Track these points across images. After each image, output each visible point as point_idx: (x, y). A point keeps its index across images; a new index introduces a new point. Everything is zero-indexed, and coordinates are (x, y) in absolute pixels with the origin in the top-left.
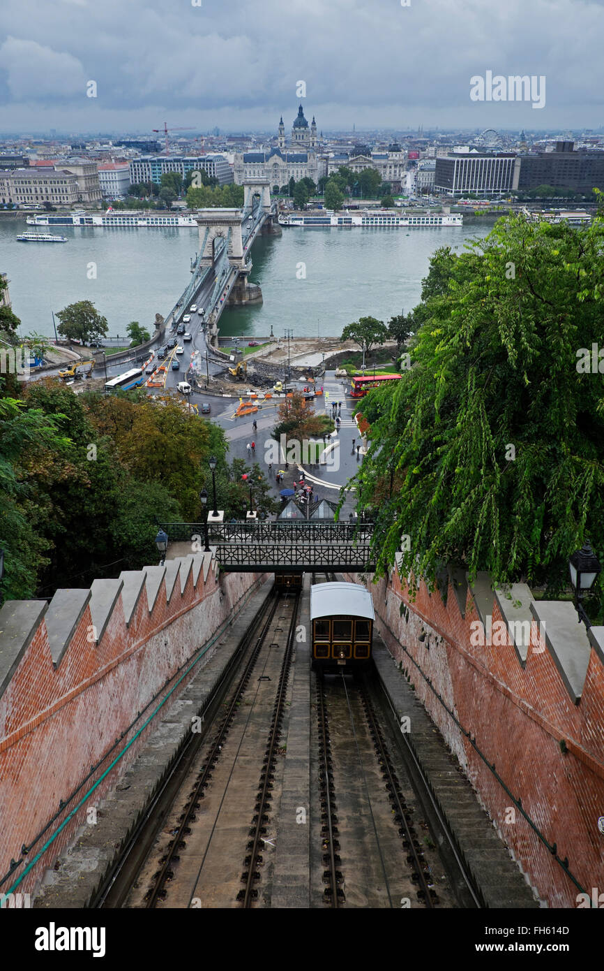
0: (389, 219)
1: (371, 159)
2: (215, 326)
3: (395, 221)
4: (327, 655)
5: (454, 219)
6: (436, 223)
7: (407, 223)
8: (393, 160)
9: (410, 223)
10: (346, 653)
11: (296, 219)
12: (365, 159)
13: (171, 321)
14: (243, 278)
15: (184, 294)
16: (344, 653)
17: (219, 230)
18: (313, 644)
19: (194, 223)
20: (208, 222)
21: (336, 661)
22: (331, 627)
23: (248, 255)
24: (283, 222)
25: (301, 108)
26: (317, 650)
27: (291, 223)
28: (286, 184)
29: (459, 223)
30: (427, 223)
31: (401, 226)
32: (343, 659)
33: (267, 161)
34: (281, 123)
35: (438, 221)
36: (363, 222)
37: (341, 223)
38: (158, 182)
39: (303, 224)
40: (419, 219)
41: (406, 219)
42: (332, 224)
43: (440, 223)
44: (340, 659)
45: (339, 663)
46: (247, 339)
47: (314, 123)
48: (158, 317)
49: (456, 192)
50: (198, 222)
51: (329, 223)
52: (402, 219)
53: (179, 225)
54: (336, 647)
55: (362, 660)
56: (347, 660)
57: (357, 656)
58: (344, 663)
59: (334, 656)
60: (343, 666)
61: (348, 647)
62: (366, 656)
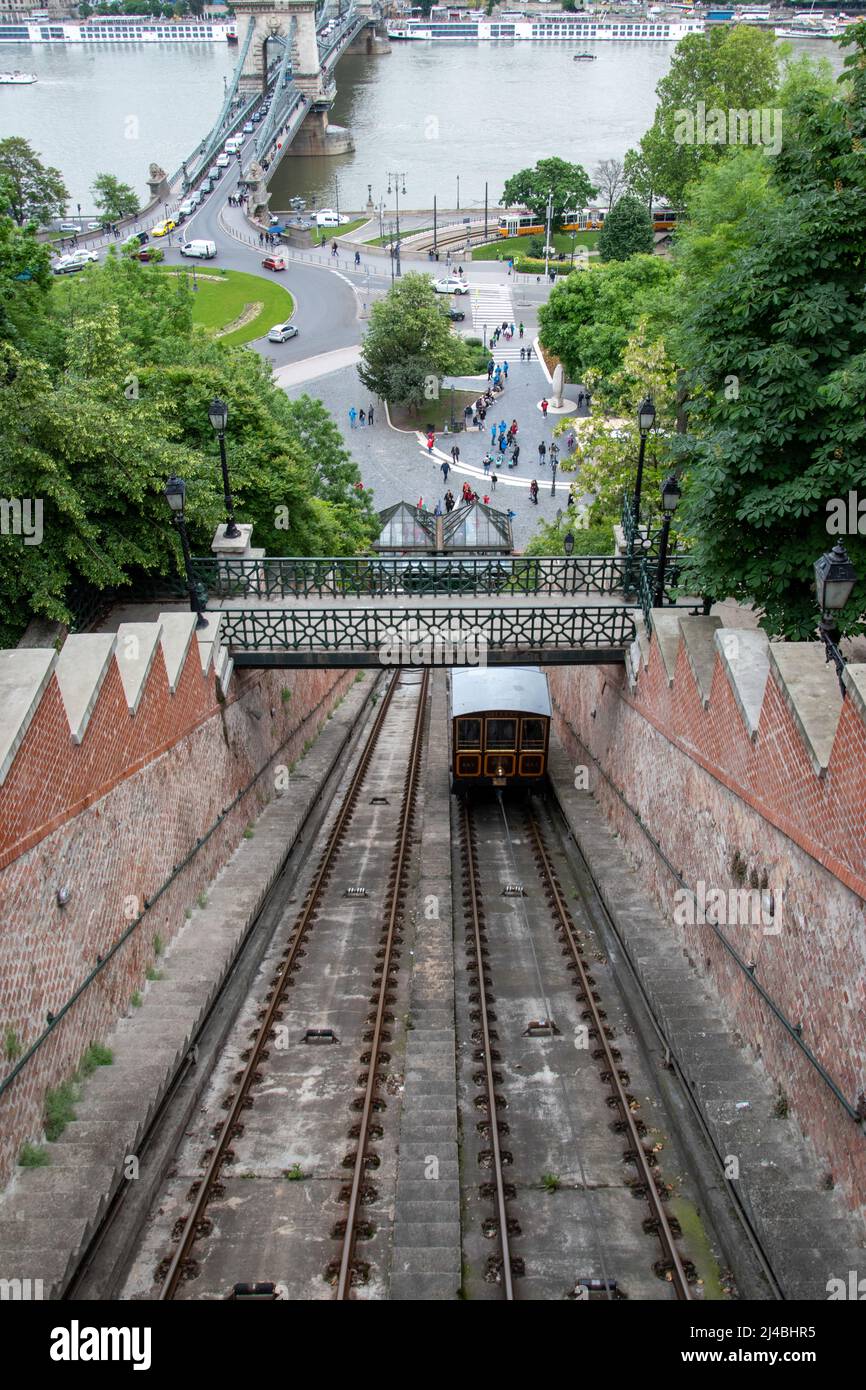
2: (263, 187)
4: (476, 772)
10: (507, 769)
13: (182, 180)
14: (320, 114)
16: (503, 767)
17: (274, 22)
18: (455, 755)
20: (253, 6)
21: (490, 780)
22: (483, 729)
23: (329, 74)
26: (461, 765)
32: (502, 777)
42: (480, 36)
44: (498, 777)
45: (495, 783)
48: (156, 172)
54: (490, 759)
55: (530, 778)
56: (509, 779)
57: (523, 772)
58: (502, 783)
59: (488, 772)
60: (501, 787)
61: (510, 759)
62: (538, 772)
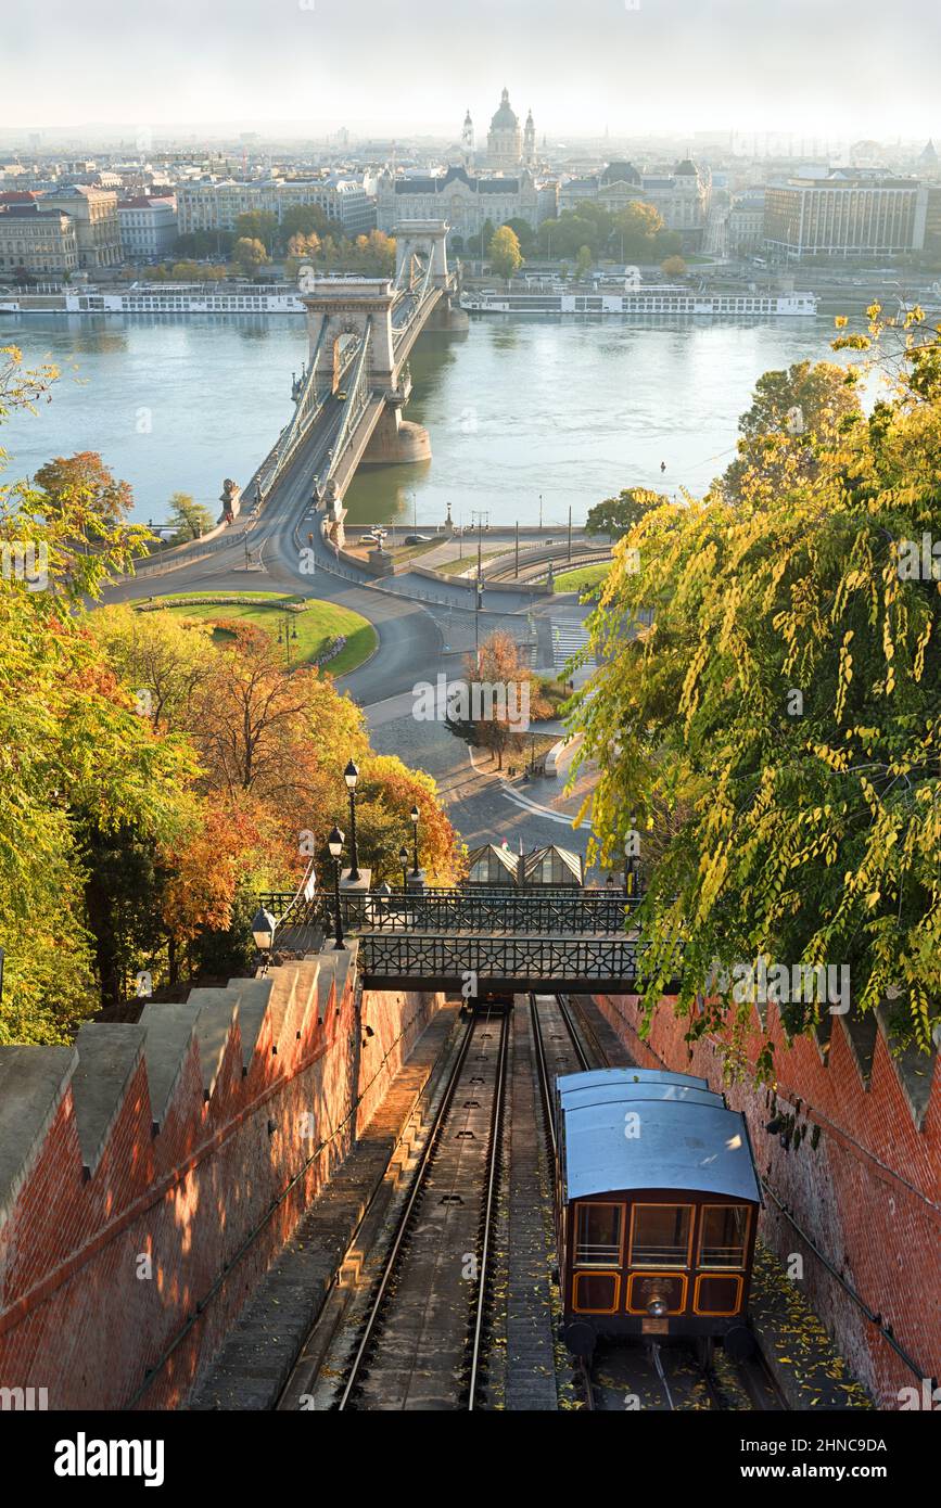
0: (676, 301)
1: (641, 187)
2: (339, 503)
3: (687, 304)
4: (610, 1305)
5: (801, 302)
6: (765, 309)
7: (709, 308)
8: (683, 190)
9: (715, 308)
10: (671, 1301)
11: (495, 300)
12: (629, 189)
13: (255, 493)
14: (394, 412)
15: (280, 444)
16: (664, 1297)
17: (348, 320)
18: (570, 1272)
19: (299, 307)
20: (327, 305)
21: (638, 1322)
22: (630, 1221)
23: (404, 369)
24: (469, 306)
25: (505, 93)
26: (582, 1293)
27: (484, 307)
28: (476, 232)
29: (810, 309)
30: (749, 308)
31: (699, 314)
32: (661, 1317)
33: (441, 190)
34: (468, 121)
35: (770, 305)
36: (624, 307)
37: (581, 307)
38: (231, 230)
39: (507, 309)
40: (732, 301)
41: (708, 301)
42: (564, 309)
43: (774, 309)
44: (652, 1316)
45: (647, 1328)
46: (400, 530)
47: (530, 121)
48: (229, 486)
49: (804, 251)
50: (309, 305)
51: (559, 307)
52: (699, 301)
53: (270, 309)
54: (638, 1282)
55: (715, 1319)
56: (673, 1322)
57: (701, 1308)
58: (662, 1329)
59: (634, 1307)
60: (658, 1338)
61: (677, 1282)
62: (732, 1308)
